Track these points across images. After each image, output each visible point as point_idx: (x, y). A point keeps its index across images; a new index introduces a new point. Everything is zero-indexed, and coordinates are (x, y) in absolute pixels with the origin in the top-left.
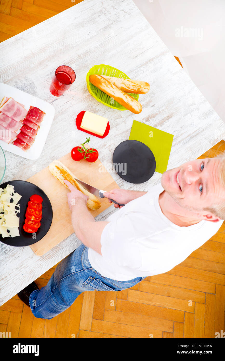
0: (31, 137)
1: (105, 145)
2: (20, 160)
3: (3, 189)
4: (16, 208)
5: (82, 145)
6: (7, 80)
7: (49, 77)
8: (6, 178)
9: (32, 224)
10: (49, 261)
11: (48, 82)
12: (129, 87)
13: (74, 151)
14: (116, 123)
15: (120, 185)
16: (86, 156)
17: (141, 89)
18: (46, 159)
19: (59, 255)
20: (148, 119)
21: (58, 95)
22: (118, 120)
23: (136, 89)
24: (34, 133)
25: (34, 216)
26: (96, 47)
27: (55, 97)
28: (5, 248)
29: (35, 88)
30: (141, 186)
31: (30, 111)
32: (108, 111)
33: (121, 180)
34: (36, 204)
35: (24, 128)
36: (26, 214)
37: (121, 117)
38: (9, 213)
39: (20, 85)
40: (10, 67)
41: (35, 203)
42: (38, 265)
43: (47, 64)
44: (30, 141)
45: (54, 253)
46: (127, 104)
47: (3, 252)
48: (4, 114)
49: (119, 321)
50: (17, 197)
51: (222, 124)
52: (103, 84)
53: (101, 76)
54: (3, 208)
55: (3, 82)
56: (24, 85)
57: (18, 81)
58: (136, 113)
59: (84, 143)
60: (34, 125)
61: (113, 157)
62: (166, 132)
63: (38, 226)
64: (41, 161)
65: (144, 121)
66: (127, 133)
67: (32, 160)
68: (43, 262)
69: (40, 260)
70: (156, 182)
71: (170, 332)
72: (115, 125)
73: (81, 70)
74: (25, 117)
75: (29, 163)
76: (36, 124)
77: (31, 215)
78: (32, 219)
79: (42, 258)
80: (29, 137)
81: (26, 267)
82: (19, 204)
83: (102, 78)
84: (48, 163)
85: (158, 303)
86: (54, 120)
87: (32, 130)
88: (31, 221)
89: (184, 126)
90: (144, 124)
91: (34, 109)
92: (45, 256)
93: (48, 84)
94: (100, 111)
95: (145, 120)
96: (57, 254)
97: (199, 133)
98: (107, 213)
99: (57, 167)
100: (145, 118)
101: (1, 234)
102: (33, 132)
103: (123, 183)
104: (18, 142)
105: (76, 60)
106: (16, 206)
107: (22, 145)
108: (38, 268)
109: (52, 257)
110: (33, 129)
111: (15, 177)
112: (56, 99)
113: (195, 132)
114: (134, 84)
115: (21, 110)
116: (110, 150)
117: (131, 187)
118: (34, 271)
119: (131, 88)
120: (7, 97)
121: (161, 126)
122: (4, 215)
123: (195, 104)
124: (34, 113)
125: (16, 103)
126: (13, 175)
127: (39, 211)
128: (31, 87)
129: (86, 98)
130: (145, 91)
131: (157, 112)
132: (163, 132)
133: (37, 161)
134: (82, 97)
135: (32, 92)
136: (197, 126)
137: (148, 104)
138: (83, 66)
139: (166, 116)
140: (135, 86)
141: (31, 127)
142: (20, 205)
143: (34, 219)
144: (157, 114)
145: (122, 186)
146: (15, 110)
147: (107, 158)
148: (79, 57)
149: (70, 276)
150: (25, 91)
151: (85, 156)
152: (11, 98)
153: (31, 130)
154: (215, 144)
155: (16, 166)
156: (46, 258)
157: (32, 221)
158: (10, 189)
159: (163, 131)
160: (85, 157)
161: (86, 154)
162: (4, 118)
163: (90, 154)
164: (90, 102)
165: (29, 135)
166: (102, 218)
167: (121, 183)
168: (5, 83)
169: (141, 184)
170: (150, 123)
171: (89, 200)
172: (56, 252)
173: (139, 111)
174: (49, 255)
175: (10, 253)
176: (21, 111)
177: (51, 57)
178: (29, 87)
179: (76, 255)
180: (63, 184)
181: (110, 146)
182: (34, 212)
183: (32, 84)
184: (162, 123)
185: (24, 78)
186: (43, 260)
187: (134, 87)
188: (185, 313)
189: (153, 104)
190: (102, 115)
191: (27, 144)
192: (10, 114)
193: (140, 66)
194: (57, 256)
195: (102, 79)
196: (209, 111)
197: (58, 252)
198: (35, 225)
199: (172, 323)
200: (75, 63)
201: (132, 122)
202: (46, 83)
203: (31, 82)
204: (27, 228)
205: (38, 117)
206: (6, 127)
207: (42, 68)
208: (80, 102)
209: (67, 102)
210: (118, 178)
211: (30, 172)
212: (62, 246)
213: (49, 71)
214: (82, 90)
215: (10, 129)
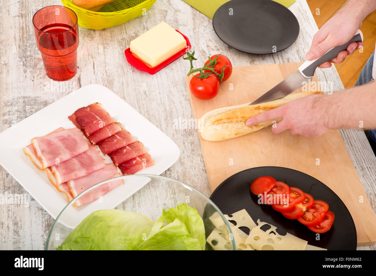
0: (130, 144)
1: (204, 52)
4: (264, 228)
9: (315, 214)
11: (39, 77)
14: (172, 21)
18: (184, 143)
24: (125, 135)
25: (299, 203)
29: (38, 99)
30: (301, 37)
33: (278, 58)
35: (104, 146)
37: (166, 11)
39: (16, 118)
43: (2, 63)
57: (6, 117)
60: (109, 127)
63: (323, 206)
66: (198, 15)
70: (304, 18)
72: (174, 24)
75: (178, 172)
76: (109, 123)
78: (304, 209)
80: (128, 147)
82: (259, 221)
87: (116, 135)
88: (307, 213)
91: (79, 115)
93: (41, 78)
94: (138, 31)
102: (122, 136)
103: (284, 58)
104: (127, 167)
105: (24, 23)
106: (261, 228)
110: (117, 133)
112: (79, 79)
115: (66, 136)
117: (298, 50)
120: (27, 146)
124: (85, 119)
125: (48, 138)
127: (291, 191)
128: (31, 105)
129: (104, 40)
134: (98, 44)
141: (110, 135)
142: (261, 221)
143: (304, 206)
146: (60, 144)
152: (32, 140)
153: (117, 138)
155: (172, 196)
157: (307, 211)
162: (66, 168)
163: (218, 65)
164: (114, 38)
165: (124, 144)
167: (283, 59)
176: (69, 136)
178: (28, 107)
180: (250, 130)
181: (208, 46)
183: (26, 100)
185: (6, 106)
191: (140, 156)
192: (66, 156)
198: (320, 210)
200: (29, 26)
202: (39, 80)
203: (21, 101)
204: (318, 226)
205: (96, 116)
206: (87, 173)
207: (5, 74)
208: (106, 50)
209: (94, 68)
210: (272, 60)
211: (196, 179)
212: (371, 194)
213: (17, 66)
214: (86, 38)
215: (95, 168)
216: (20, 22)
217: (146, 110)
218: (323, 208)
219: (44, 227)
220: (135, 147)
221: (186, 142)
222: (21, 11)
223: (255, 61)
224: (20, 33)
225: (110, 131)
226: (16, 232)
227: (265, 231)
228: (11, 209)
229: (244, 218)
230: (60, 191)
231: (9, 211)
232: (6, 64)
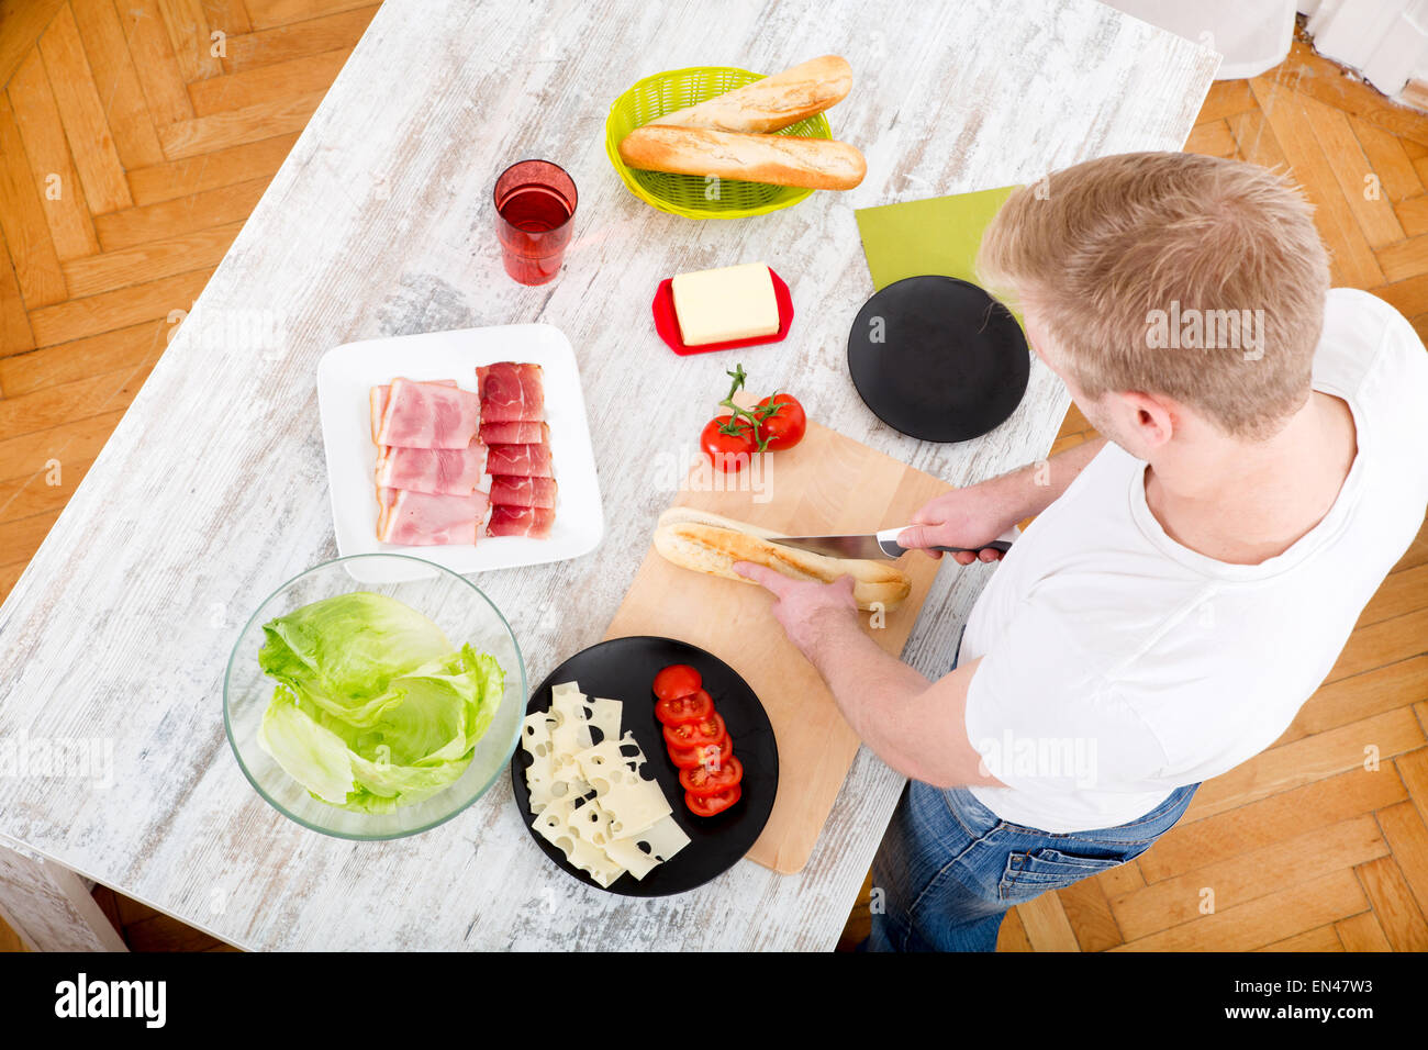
0: (537, 478)
1: (806, 359)
2: (545, 579)
3: (546, 711)
4: (627, 751)
5: (726, 405)
6: (347, 327)
7: (481, 233)
8: (535, 667)
9: (711, 780)
10: (839, 870)
11: (488, 252)
12: (776, 106)
13: (713, 444)
14: (801, 257)
15: (936, 468)
16: (763, 439)
17: (820, 93)
18: (631, 523)
19: (860, 833)
20: (905, 180)
21: (549, 274)
22: (801, 245)
23: (805, 99)
24: (542, 457)
25: (703, 745)
26: (583, 28)
27: (543, 289)
28: (664, 910)
29: (458, 297)
30: (1010, 430)
31: (482, 388)
32: (748, 233)
33: (929, 450)
34: (686, 702)
35: (497, 457)
36: (673, 754)
37: (807, 227)
38: (611, 783)
39: (402, 317)
40: (332, 275)
41: (681, 700)
42: (810, 907)
43: (448, 188)
44: (543, 491)
45: (841, 832)
46: (804, 173)
47: (666, 927)
48: (402, 450)
49: (1181, 914)
50: (609, 712)
51: (1172, 48)
52: (681, 149)
53: (659, 126)
54: (582, 779)
55: (339, 340)
56: (415, 308)
57: (388, 307)
58: (851, 185)
59: (732, 395)
60: (525, 428)
61: (855, 384)
62: (991, 186)
63: (734, 773)
64: (618, 539)
65: (893, 194)
66: (858, 270)
67: (585, 556)
68: (819, 886)
69: (806, 885)
71: (1380, 859)
72: (800, 265)
73: (576, 142)
74: (478, 420)
75: (582, 569)
76: (530, 420)
77: (690, 750)
78: (703, 761)
79: (811, 875)
80: (530, 481)
81: (772, 935)
82: (628, 734)
83: (666, 130)
84: (644, 531)
85: (1283, 781)
86: (581, 369)
87: (528, 448)
88: (702, 769)
89: (1039, 131)
90: (898, 204)
91: (495, 373)
92: (816, 863)
93: (490, 256)
95: (892, 187)
96: (852, 830)
97: (1108, 125)
98: (945, 594)
99: (681, 534)
100: (888, 183)
101: (627, 872)
102: (535, 454)
103: (938, 455)
104: (503, 518)
105: (538, 117)
106: (621, 748)
107: (523, 522)
108: (816, 914)
109: (841, 852)
110: (530, 445)
111: (563, 644)
112: (550, 295)
113: (1091, 129)
114: (787, 89)
115: (451, 401)
116: (832, 365)
117: (977, 456)
118: (807, 932)
119: (784, 109)
120: (380, 387)
121: (961, 177)
122: (598, 798)
123: (1038, 30)
124: (500, 385)
125: (421, 389)
126: (552, 641)
127: (710, 719)
128: (439, 304)
129: (649, 231)
130: (839, 89)
131: (920, 138)
132: (979, 192)
133: (603, 549)
134: (633, 235)
135: (455, 318)
136: (1089, 105)
137: (871, 124)
138: (574, 123)
139: (958, 130)
140: (792, 92)
141: (517, 442)
142: (632, 736)
144: (924, 142)
145: (941, 467)
146: (432, 411)
147: (837, 400)
148: (544, 100)
149: (940, 879)
150: (429, 325)
151: (757, 439)
152: (395, 378)
153: (525, 453)
154: (1186, 130)
156: (821, 867)
158: (568, 697)
159: (978, 189)
160: (760, 443)
161: (756, 430)
162: (412, 463)
163: (774, 421)
164: (669, 237)
165: (528, 472)
166: (938, 619)
167: (934, 457)
168: (345, 341)
169: (1005, 424)
170: (919, 189)
171: (859, 585)
172: (843, 828)
173: (857, 174)
174: (825, 850)
175: (694, 918)
176: (456, 404)
177: (449, 155)
178: (433, 305)
179: (921, 800)
180: (737, 578)
181: (822, 350)
182: (694, 730)
183: (438, 289)
184: (958, 165)
185: (401, 284)
186: (817, 879)
187: (794, 97)
188: (1394, 763)
189: (892, 116)
190: (734, 259)
191: (538, 510)
192: (423, 440)
193: (770, 6)
194: (854, 838)
195: (664, 134)
196: (1102, 22)
197: (853, 823)
198: (723, 778)
199: (1367, 824)
200: (540, 128)
201: (853, 223)
202: (485, 258)
203: (430, 286)
204: (700, 800)
205: (522, 393)
206: (435, 492)
207: (439, 213)
208: (636, 255)
209: (590, 284)
210: (915, 447)
211: (600, 600)
212: (855, 795)
213: (469, 208)
214: (620, 209)
215: (453, 490)
216: (532, 111)
217: (616, 422)
218: (731, 778)
219: (323, 541)
220: (541, 487)
221: (635, 523)
222: (550, 86)
223: (880, 432)
224: (516, 137)
225: (522, 434)
226: (280, 525)
227: (624, 755)
228: (295, 480)
229: (609, 716)
230: (378, 498)
231: (292, 483)
232: (452, 194)
